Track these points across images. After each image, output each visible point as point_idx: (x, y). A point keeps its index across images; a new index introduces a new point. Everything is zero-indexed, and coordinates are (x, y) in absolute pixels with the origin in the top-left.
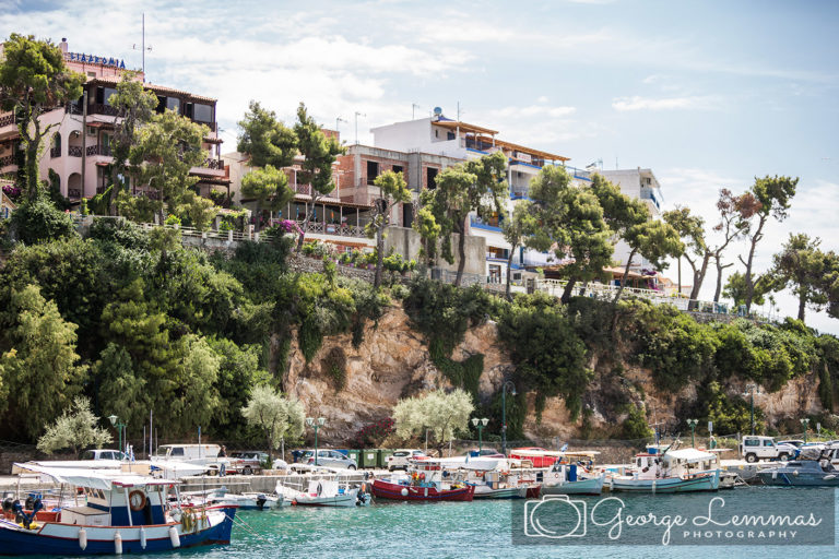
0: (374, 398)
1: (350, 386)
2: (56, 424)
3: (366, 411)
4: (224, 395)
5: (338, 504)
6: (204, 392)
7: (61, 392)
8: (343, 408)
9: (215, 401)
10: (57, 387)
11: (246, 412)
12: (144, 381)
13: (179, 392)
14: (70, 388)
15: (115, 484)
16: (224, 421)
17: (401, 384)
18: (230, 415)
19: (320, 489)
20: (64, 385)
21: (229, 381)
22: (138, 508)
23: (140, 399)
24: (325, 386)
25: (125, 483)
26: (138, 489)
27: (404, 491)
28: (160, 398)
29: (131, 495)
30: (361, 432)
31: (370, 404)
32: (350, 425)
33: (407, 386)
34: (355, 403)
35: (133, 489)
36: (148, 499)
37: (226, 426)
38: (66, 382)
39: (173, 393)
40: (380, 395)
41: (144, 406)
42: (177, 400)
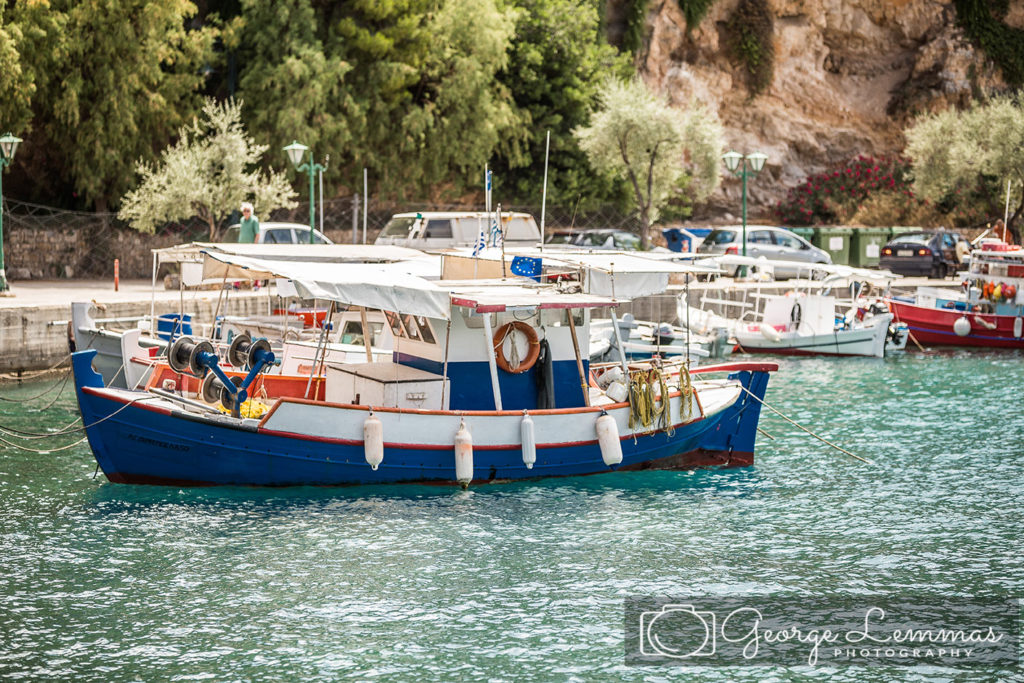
0: (830, 111)
1: (777, 84)
2: (163, 163)
3: (812, 141)
4: (521, 102)
5: (843, 349)
6: (478, 92)
7: (153, 89)
8: (762, 134)
9: (501, 115)
10: (143, 78)
11: (588, 137)
12: (345, 67)
13: (421, 91)
14: (173, 81)
15: (455, 303)
16: (521, 160)
17: (889, 80)
18: (532, 144)
19: (796, 316)
20: (161, 75)
21: (531, 66)
22: (516, 367)
23: (335, 107)
24: (726, 82)
25: (483, 301)
26: (521, 318)
27: (962, 325)
28: (380, 106)
29: (501, 333)
30: (802, 188)
31: (821, 125)
32: (776, 171)
33: (904, 84)
34: (789, 122)
35: (506, 319)
36: (544, 344)
37: (521, 172)
38: (164, 66)
39: (408, 95)
40: (844, 104)
41: (343, 124)
42: (416, 111)
